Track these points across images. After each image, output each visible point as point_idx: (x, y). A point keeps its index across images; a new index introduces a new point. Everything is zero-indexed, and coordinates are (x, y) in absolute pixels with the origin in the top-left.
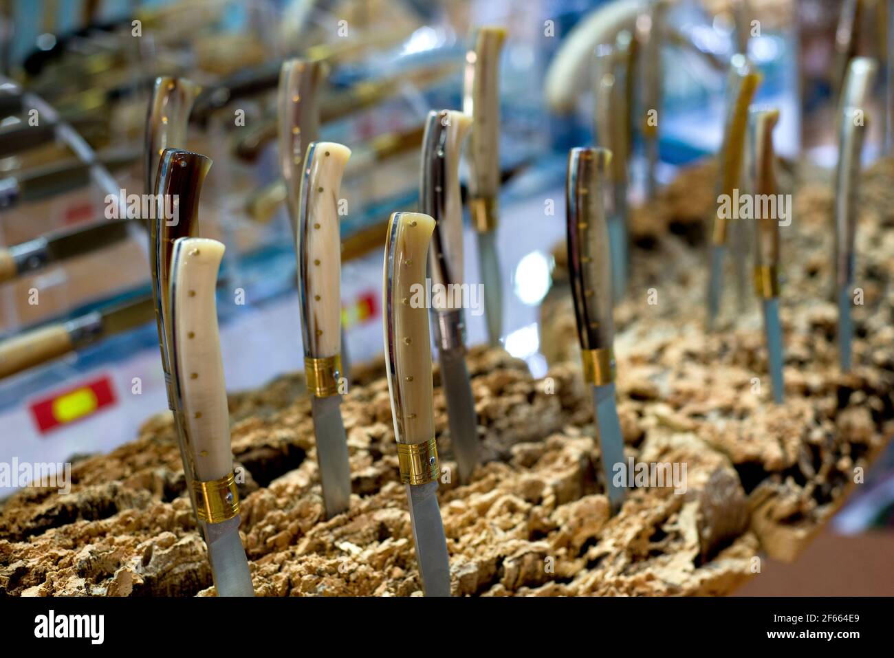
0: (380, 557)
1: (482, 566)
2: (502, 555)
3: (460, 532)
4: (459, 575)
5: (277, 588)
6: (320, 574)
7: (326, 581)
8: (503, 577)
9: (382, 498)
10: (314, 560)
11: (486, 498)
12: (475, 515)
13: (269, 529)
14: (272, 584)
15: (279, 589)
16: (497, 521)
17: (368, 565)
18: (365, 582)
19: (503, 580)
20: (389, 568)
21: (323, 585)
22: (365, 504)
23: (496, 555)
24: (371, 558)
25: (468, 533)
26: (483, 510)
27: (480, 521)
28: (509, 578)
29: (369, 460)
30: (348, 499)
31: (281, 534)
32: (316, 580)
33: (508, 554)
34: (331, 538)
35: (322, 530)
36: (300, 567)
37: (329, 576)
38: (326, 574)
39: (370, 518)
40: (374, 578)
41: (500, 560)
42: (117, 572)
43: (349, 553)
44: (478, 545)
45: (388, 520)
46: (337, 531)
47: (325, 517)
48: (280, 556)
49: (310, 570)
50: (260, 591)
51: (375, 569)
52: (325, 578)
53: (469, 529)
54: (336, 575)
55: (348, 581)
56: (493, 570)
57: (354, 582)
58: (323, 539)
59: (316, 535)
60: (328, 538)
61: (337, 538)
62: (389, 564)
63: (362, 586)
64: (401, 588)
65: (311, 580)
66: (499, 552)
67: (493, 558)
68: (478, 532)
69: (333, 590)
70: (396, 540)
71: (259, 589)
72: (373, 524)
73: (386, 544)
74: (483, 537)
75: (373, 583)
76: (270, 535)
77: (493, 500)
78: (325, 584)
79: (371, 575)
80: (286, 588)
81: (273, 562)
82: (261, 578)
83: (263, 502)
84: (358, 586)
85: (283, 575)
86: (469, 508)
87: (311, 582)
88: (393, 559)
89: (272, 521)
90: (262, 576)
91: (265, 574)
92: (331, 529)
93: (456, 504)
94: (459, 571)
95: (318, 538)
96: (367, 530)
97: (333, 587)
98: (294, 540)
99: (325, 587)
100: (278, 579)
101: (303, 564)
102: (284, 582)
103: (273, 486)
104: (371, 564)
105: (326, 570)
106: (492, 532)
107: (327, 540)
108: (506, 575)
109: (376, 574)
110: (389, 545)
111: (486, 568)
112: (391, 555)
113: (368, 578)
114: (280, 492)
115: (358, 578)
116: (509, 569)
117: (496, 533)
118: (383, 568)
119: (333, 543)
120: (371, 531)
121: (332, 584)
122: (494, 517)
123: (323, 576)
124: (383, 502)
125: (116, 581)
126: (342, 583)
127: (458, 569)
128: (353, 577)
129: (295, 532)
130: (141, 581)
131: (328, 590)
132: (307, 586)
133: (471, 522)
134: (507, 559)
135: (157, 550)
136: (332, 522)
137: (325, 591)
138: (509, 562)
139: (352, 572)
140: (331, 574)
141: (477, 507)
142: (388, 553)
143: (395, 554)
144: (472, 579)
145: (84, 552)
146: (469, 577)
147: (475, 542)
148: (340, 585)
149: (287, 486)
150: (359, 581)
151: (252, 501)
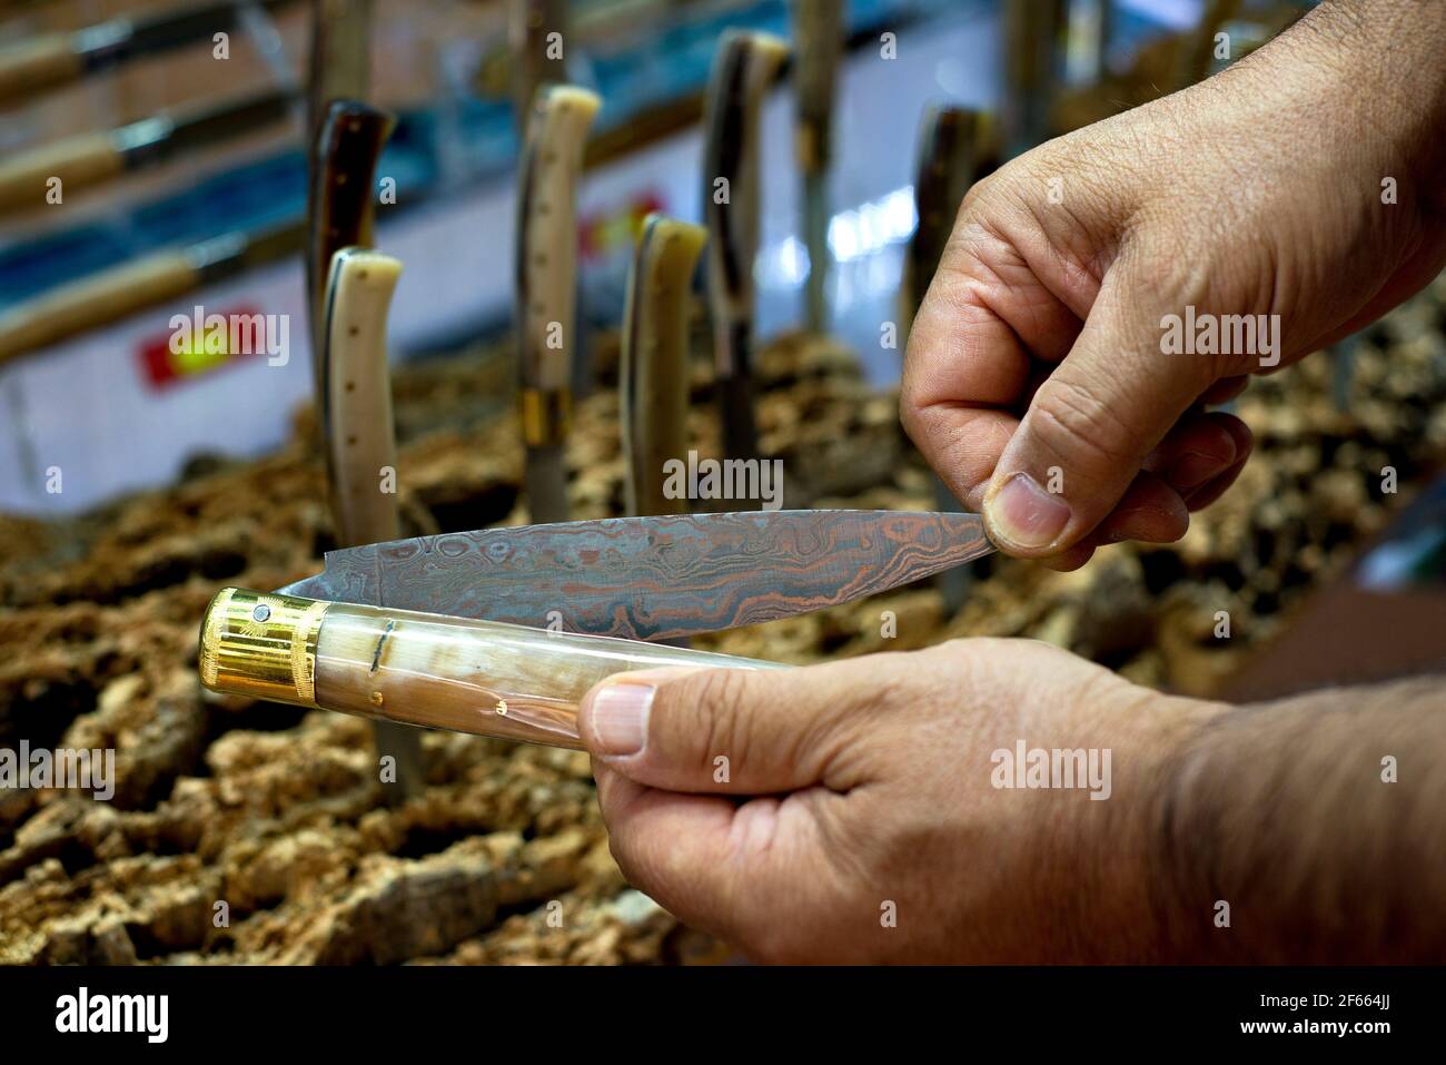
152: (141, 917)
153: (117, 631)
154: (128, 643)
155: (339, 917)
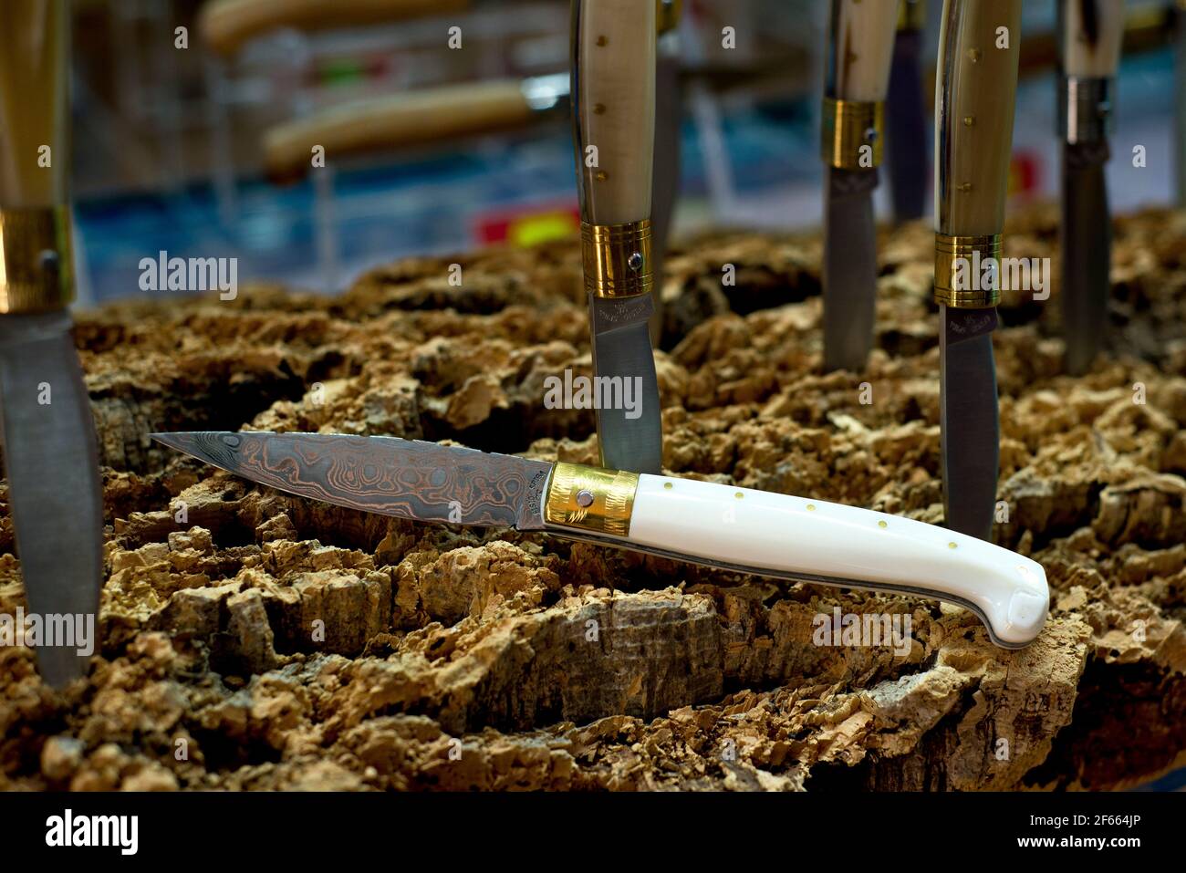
0: (895, 446)
1: (1062, 492)
2: (1100, 481)
3: (1042, 441)
4: (1018, 494)
5: (714, 456)
6: (787, 446)
7: (793, 459)
8: (1096, 517)
9: (922, 364)
10: (785, 426)
11: (1098, 398)
12: (1074, 419)
13: (728, 372)
14: (708, 447)
15: (717, 459)
16: (1108, 435)
17: (872, 454)
18: (860, 477)
19: (1096, 522)
20: (906, 467)
21: (788, 464)
22: (890, 367)
23: (1090, 479)
24: (879, 444)
25: (1055, 443)
26: (1089, 414)
27: (1080, 430)
28: (1105, 521)
29: (921, 312)
30: (866, 356)
31: (743, 383)
32: (776, 454)
33: (1112, 481)
34: (823, 404)
35: (809, 388)
36: (756, 430)
37: (801, 453)
38: (796, 449)
39: (895, 390)
40: (877, 474)
41: (1096, 487)
42: (471, 380)
43: (846, 430)
44: (1066, 463)
45: (923, 395)
46: (836, 396)
47: (821, 371)
48: (733, 411)
49: (772, 436)
50: (685, 453)
51: (883, 462)
52: (793, 455)
53: (1059, 438)
54: (814, 455)
55: (832, 470)
56: (1081, 503)
57: (843, 473)
58: (809, 402)
59: (799, 394)
60: (818, 404)
61: (835, 407)
62: (908, 461)
63: (855, 483)
64: (916, 494)
65: (768, 452)
66: (1096, 474)
67: (1083, 484)
68: (1071, 444)
69: (805, 477)
70: (928, 425)
71: (683, 449)
72: (898, 399)
73: (908, 429)
74: (1078, 451)
75: (873, 482)
76: (726, 380)
77: (1110, 403)
78: (792, 463)
79: (872, 468)
80: (729, 459)
81: (720, 419)
82: (690, 433)
83: (728, 332)
84: (849, 483)
85: (728, 439)
86: (1065, 405)
87: (767, 455)
88: (917, 454)
89: (735, 362)
90: (694, 431)
91: (699, 430)
92: (825, 390)
93: (1047, 397)
94: (1018, 488)
95: (801, 399)
96: (886, 407)
97: (805, 473)
98: (764, 396)
99: (791, 468)
100: (718, 442)
101: (763, 427)
102: (726, 448)
103: (754, 318)
104: (878, 455)
105: (797, 442)
106: (1095, 447)
107: (815, 405)
108: (1101, 515)
109: (883, 471)
110: (915, 431)
111: (1070, 497)
112: (915, 447)
113: (866, 472)
114: (763, 328)
115: (849, 468)
116: (1108, 506)
117: (1101, 449)
118: (898, 464)
119: (825, 413)
120: (893, 409)
121: (804, 467)
122: (1105, 428)
123: (791, 451)
124: (923, 370)
125: (466, 394)
126: (822, 470)
127: (1017, 484)
128: (840, 464)
129: (769, 385)
130: (504, 404)
131: (796, 475)
132: (762, 461)
133: (1065, 429)
134: (1108, 489)
135: (541, 365)
136: (830, 379)
137: (788, 473)
138: (1111, 494)
139: (841, 455)
140: (805, 451)
141: (1078, 406)
142: (910, 442)
143: (923, 446)
144: (1040, 507)
145: (432, 347)
146: (1035, 501)
147: (1063, 457)
148: (818, 473)
149: (776, 321)
150: (850, 473)
151: (712, 331)
152: (288, 597)
153: (344, 338)
154: (353, 349)
155: (521, 630)
